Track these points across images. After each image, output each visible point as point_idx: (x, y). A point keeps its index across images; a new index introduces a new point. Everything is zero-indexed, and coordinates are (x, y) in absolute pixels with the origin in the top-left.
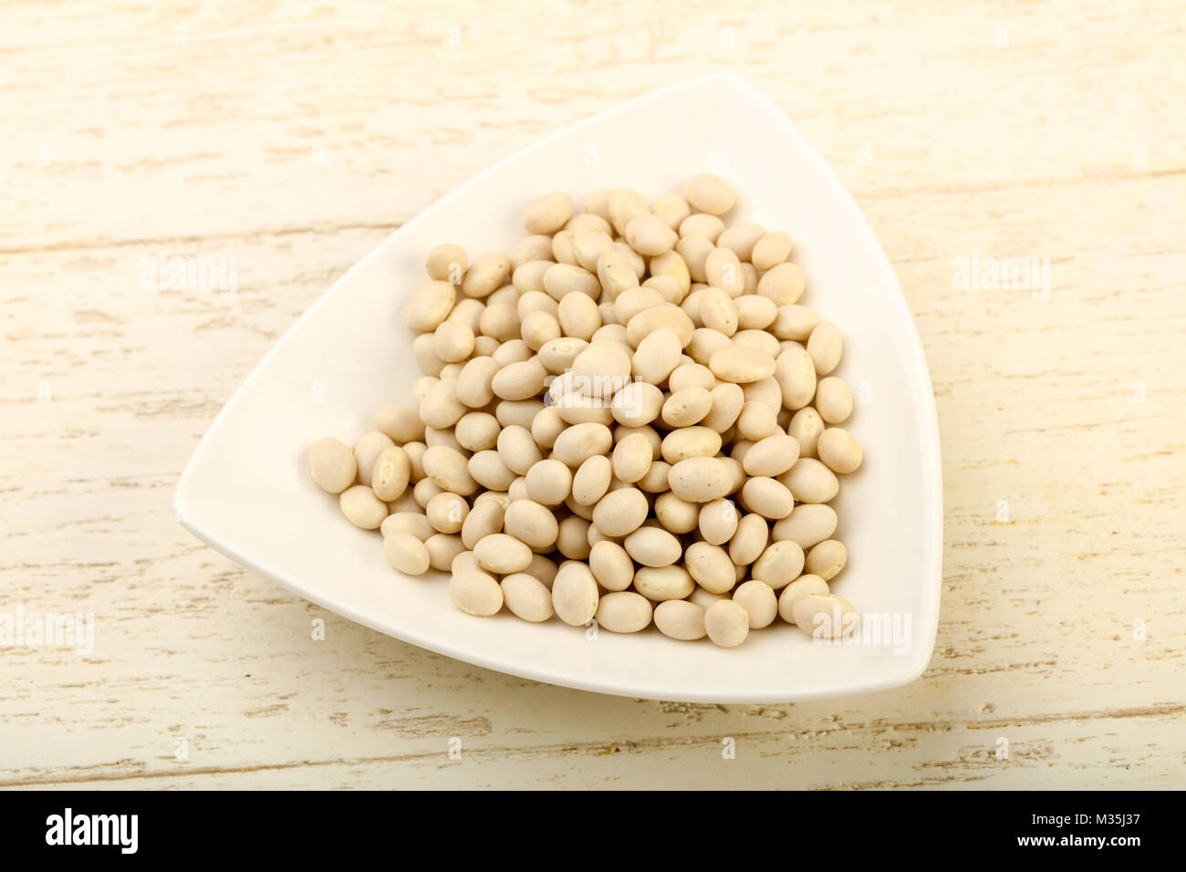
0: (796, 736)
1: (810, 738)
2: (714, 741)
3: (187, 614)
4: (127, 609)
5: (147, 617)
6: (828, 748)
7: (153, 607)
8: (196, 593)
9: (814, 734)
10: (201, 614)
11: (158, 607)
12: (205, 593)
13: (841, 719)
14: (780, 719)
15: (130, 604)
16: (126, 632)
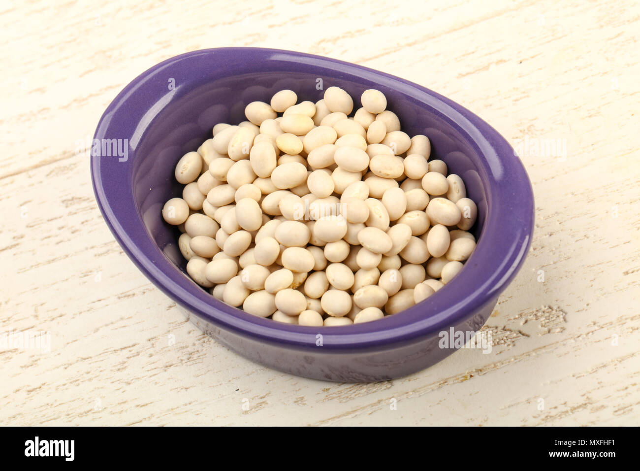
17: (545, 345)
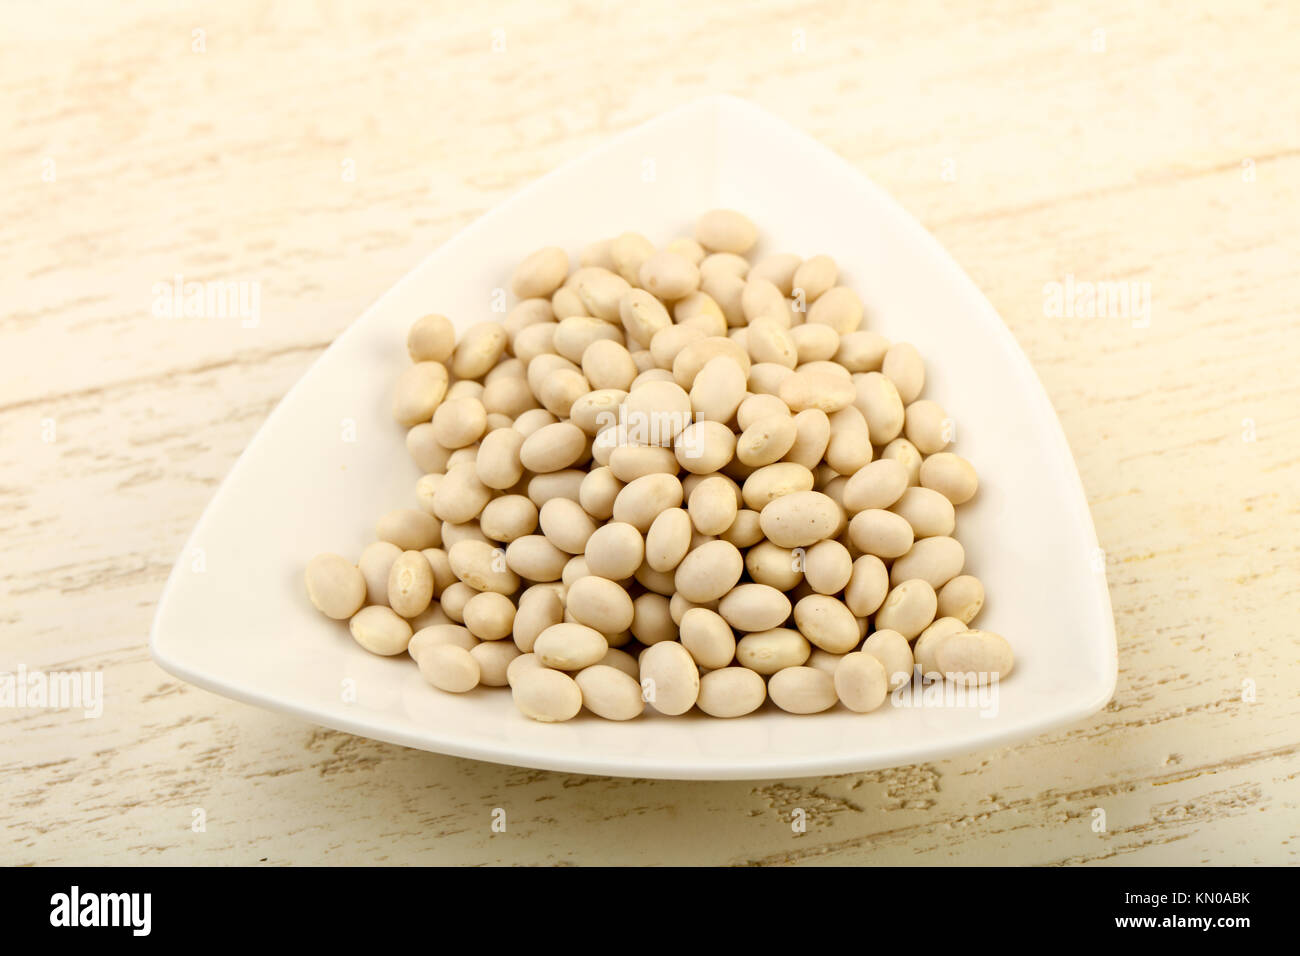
0: (952, 824)
1: (969, 824)
2: (854, 845)
3: (172, 803)
4: (95, 808)
5: (123, 813)
6: (993, 832)
7: (128, 801)
8: (180, 777)
9: (972, 820)
10: (190, 800)
11: (134, 800)
12: (191, 776)
13: (1001, 798)
14: (927, 809)
15: (98, 802)
16: (100, 834)
17: (891, 829)
